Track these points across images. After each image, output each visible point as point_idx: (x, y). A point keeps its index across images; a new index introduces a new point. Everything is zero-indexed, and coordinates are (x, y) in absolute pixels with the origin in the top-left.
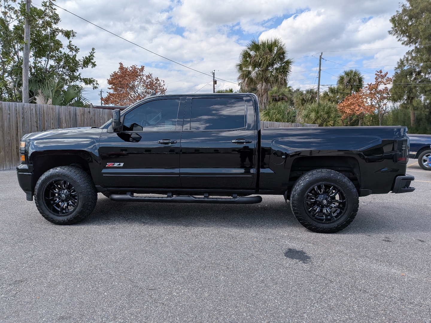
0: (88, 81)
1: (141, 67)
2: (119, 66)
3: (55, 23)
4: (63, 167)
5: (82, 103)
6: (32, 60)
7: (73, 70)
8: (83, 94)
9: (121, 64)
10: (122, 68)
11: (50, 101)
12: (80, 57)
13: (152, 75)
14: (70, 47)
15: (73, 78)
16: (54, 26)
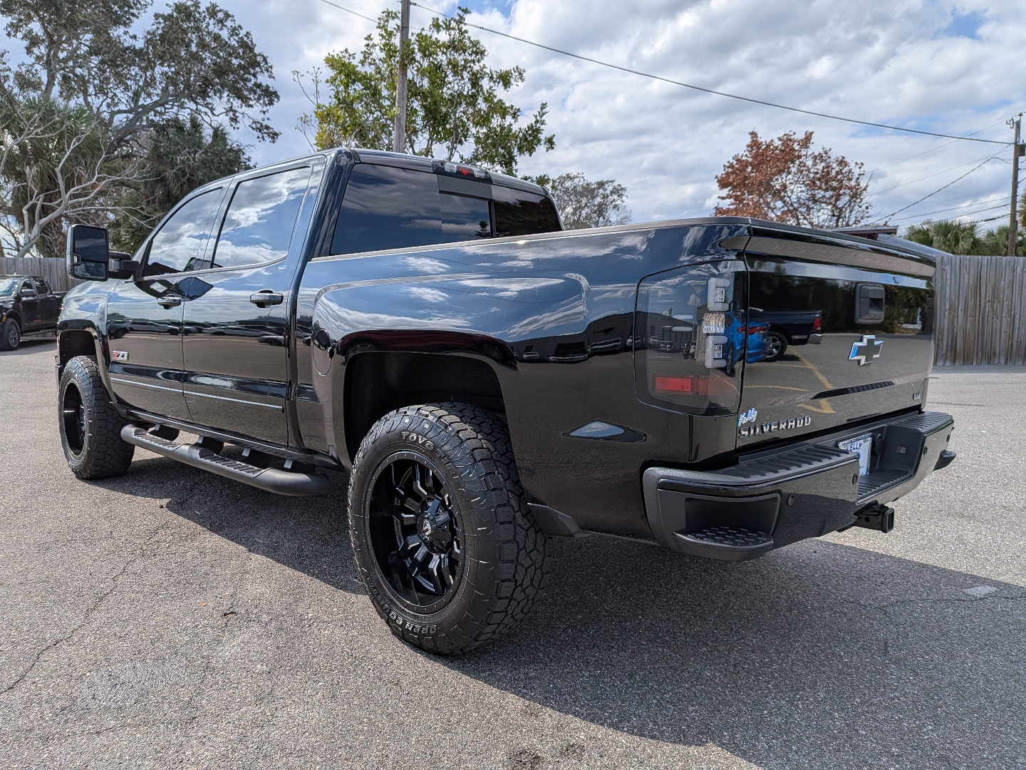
1: (803, 137)
9: (754, 134)
10: (755, 144)
13: (830, 153)
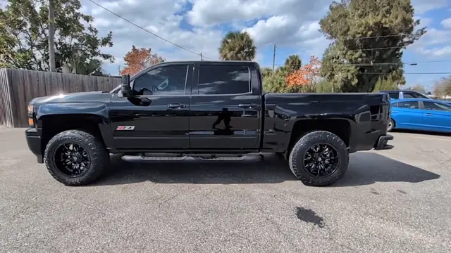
0: (106, 57)
1: (148, 49)
2: (132, 48)
3: (77, 9)
4: (74, 131)
5: (101, 73)
6: (57, 37)
7: (94, 47)
8: (102, 67)
10: (134, 49)
11: (74, 71)
12: (100, 37)
13: (157, 55)
14: (90, 29)
15: (95, 54)
16: (76, 11)
